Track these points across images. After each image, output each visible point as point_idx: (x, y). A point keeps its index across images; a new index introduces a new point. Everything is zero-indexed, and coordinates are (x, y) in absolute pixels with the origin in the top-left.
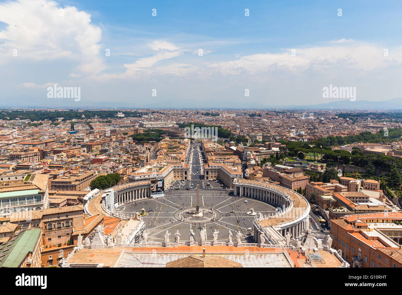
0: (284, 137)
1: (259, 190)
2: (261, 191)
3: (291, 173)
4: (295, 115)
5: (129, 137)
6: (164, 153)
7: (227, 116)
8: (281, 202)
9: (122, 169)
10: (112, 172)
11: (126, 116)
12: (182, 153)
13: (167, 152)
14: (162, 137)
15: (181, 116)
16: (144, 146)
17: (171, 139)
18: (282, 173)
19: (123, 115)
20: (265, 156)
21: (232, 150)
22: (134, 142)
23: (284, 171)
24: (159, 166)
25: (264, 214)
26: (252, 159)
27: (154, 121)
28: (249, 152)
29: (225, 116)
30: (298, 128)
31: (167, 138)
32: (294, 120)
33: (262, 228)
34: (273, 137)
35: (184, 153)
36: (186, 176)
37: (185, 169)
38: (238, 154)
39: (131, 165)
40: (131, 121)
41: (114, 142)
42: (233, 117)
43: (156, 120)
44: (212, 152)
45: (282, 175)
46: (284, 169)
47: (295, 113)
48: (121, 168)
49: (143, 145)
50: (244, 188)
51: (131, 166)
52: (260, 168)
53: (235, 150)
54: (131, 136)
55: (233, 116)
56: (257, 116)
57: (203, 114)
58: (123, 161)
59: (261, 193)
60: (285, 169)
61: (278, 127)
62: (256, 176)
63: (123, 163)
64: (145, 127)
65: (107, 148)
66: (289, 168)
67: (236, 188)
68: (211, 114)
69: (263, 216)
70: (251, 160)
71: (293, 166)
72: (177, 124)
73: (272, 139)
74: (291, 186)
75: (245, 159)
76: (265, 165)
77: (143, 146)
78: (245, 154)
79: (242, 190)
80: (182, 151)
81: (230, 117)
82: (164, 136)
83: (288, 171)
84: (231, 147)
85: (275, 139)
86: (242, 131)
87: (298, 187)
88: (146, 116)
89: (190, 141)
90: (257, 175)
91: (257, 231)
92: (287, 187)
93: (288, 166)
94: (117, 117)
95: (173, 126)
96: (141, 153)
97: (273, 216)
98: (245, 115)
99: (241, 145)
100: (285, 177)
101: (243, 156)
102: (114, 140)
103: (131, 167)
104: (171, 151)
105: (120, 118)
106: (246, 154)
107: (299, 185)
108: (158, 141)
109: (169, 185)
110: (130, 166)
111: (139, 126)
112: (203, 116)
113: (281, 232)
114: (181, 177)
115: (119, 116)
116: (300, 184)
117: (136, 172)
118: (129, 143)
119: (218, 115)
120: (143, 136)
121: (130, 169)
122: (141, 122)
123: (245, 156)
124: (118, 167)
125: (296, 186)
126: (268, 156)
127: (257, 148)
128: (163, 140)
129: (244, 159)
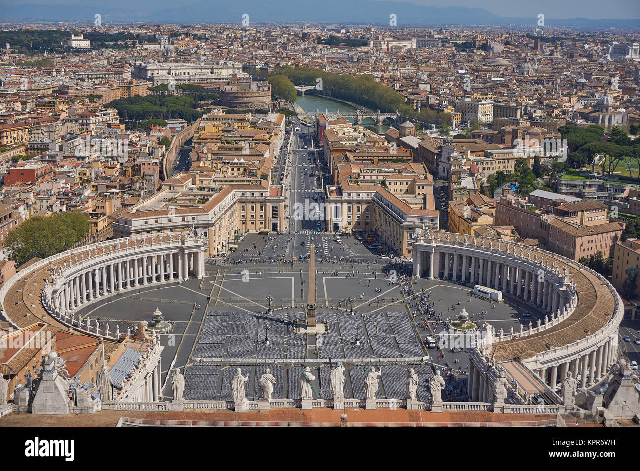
0: (556, 112)
1: (484, 260)
2: (490, 264)
3: (574, 214)
4: (587, 46)
5: (106, 107)
6: (209, 155)
7: (390, 46)
8: (544, 293)
9: (92, 198)
10: (64, 209)
11: (93, 48)
12: (262, 155)
13: (219, 152)
14: (201, 107)
15: (256, 44)
16: (152, 134)
17: (229, 112)
18: (548, 212)
19: (86, 44)
20: (502, 165)
21: (407, 146)
22: (121, 122)
23: (553, 207)
24: (196, 191)
25: (497, 327)
26: (465, 172)
27: (177, 61)
28: (455, 154)
29: (384, 47)
30: (595, 87)
31: (218, 112)
32: (585, 62)
33: (491, 364)
34: (526, 110)
35: (267, 155)
36: (274, 221)
37: (271, 201)
38: (423, 158)
39: (115, 187)
40: (108, 62)
41: (64, 121)
42: (408, 51)
43: (183, 56)
44: (350, 151)
45: (550, 219)
46: (555, 203)
47: (587, 41)
48: (89, 197)
49: (148, 130)
50: (442, 255)
51: (117, 191)
52: (486, 199)
53: (416, 146)
54: (114, 104)
55: (409, 46)
56: (478, 49)
57: (319, 40)
58: (93, 176)
59: (489, 268)
60: (557, 202)
61: (539, 82)
62: (476, 221)
63: (92, 183)
64: (151, 79)
65: (46, 140)
66: (570, 199)
67: (419, 255)
68: (344, 41)
69: (494, 333)
70: (462, 175)
71: (579, 195)
72: (245, 69)
73: (522, 116)
74: (574, 251)
75: (444, 172)
76: (503, 190)
77: (148, 134)
78: (444, 159)
79: (438, 262)
80: (261, 146)
81: (400, 48)
82: (207, 105)
83: (566, 210)
84: (403, 139)
85: (531, 118)
86: (434, 91)
87: (593, 252)
88: (153, 47)
89: (284, 119)
90: (478, 220)
91: (478, 372)
92: (561, 252)
93: (566, 194)
94: (70, 49)
95: (234, 76)
96: (143, 155)
97: (522, 333)
98: (443, 46)
99: (433, 134)
100: (559, 225)
101: (437, 165)
102: (63, 116)
103: (117, 193)
104: (230, 149)
105: (78, 51)
106: (449, 159)
107: (596, 246)
108: (191, 118)
109: (227, 245)
110: (114, 190)
111: (133, 74)
112: (320, 47)
113: (544, 373)
114: (262, 223)
115: (75, 44)
116: (599, 243)
117: (134, 210)
118: (109, 125)
119: (366, 44)
120: (146, 105)
121: (113, 200)
122: (141, 64)
123: (444, 165)
124: (79, 195)
125: (586, 250)
126: (510, 164)
127: (478, 140)
128: (205, 116)
129: (441, 174)
